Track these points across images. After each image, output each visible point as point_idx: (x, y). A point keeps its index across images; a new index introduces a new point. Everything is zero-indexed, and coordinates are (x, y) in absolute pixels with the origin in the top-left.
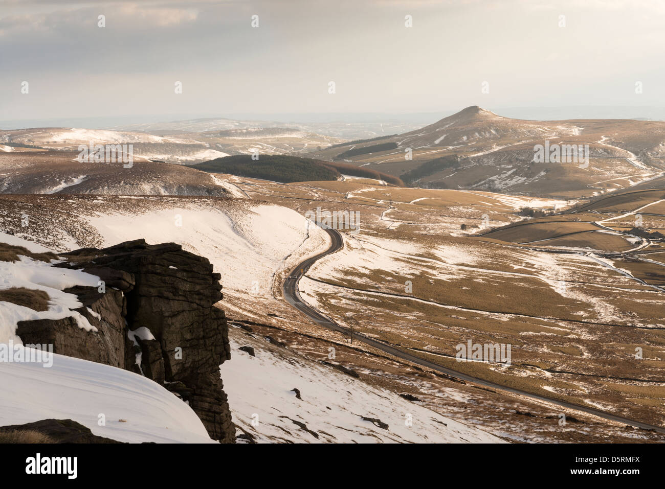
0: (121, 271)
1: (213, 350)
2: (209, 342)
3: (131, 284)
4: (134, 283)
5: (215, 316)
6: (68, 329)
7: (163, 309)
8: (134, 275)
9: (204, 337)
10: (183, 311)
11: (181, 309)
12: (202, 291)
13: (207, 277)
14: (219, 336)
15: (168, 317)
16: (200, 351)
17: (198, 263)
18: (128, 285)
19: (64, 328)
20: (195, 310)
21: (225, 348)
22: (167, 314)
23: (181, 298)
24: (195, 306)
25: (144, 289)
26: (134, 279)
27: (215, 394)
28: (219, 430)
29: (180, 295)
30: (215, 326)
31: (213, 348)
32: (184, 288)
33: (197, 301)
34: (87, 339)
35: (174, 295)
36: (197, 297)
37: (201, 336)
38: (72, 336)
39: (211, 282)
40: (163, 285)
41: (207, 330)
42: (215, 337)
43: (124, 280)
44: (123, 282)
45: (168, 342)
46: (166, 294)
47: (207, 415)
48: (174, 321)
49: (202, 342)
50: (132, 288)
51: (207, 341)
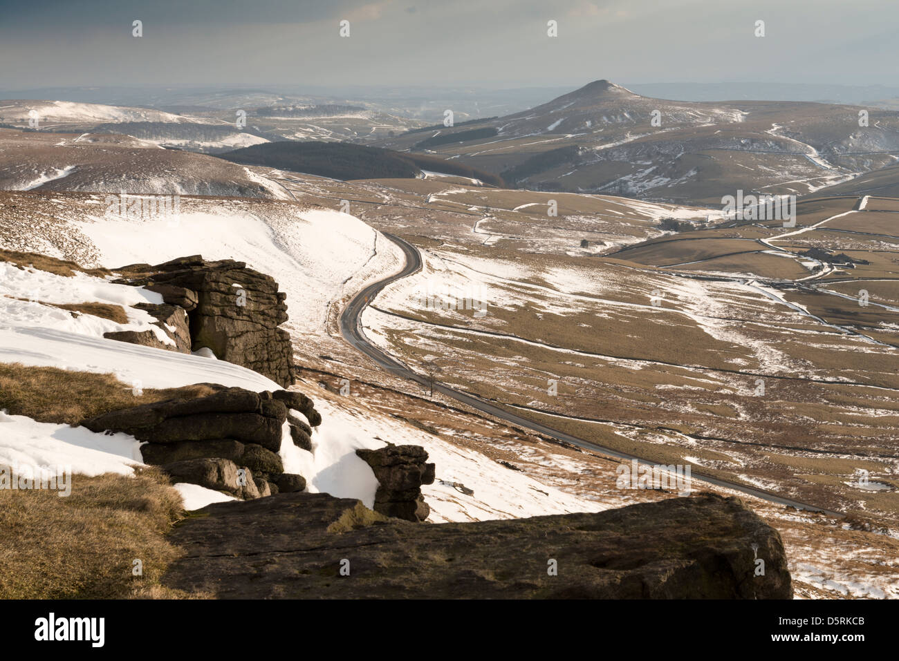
0: (185, 289)
1: (278, 374)
2: (273, 365)
3: (194, 303)
4: (197, 302)
5: (280, 338)
7: (227, 329)
8: (196, 293)
9: (268, 360)
10: (247, 332)
11: (244, 330)
12: (266, 311)
13: (272, 297)
14: (284, 360)
15: (232, 337)
17: (263, 281)
18: (191, 304)
20: (258, 330)
21: (289, 372)
22: (230, 335)
23: (245, 318)
24: (259, 326)
25: (208, 308)
26: (197, 297)
29: (244, 315)
30: (279, 348)
31: (278, 371)
32: (248, 308)
33: (262, 322)
35: (238, 315)
36: (262, 317)
37: (265, 359)
39: (276, 302)
40: (226, 303)
41: (271, 353)
42: (279, 360)
43: (188, 298)
44: (187, 300)
46: (230, 314)
48: (237, 342)
49: (266, 365)
50: (195, 306)
51: (271, 364)
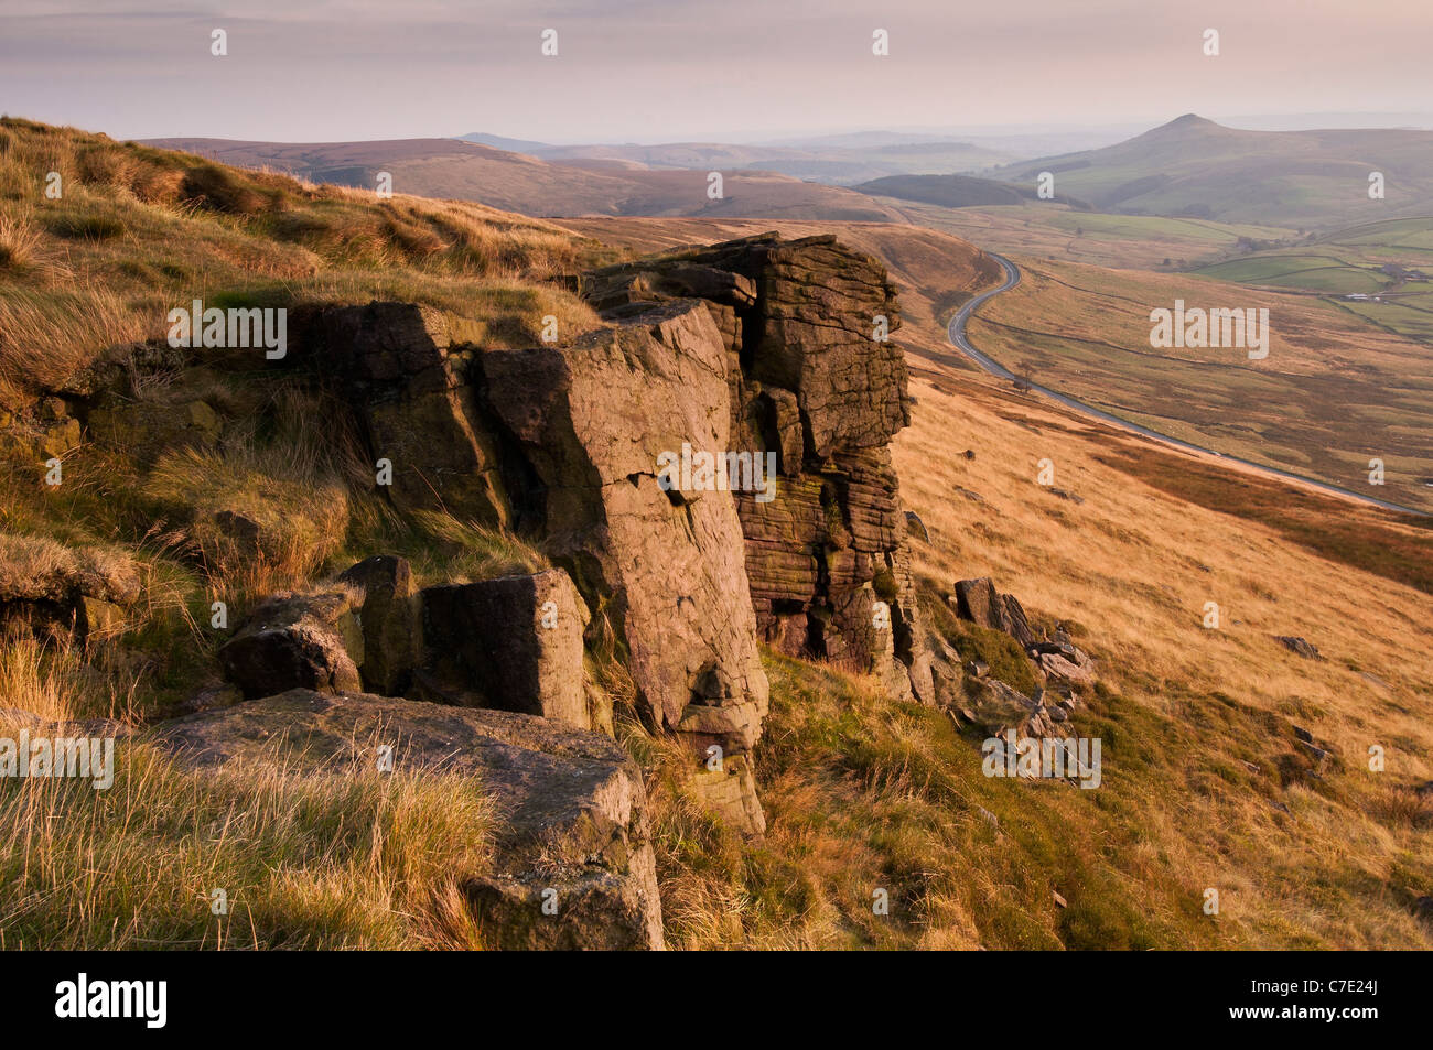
0: (734, 274)
1: (883, 410)
2: (876, 397)
3: (749, 297)
4: (755, 296)
5: (888, 356)
6: (599, 369)
7: (803, 341)
8: (754, 282)
9: (868, 389)
10: (836, 344)
11: (832, 341)
12: (867, 312)
13: (878, 290)
14: (894, 388)
15: (811, 353)
16: (861, 411)
17: (863, 264)
18: (744, 298)
19: (591, 367)
20: (855, 342)
21: (901, 407)
22: (809, 349)
23: (832, 323)
24: (856, 337)
25: (772, 306)
26: (755, 288)
27: (883, 480)
28: (887, 538)
29: (832, 318)
30: (887, 369)
31: (884, 406)
32: (838, 307)
33: (860, 330)
34: (642, 391)
35: (822, 318)
36: (860, 322)
37: (864, 387)
38: (609, 384)
39: (883, 298)
40: (803, 299)
41: (874, 378)
42: (886, 389)
43: (739, 289)
44: (735, 290)
45: (809, 396)
46: (807, 314)
47: (870, 515)
48: (820, 361)
49: (865, 396)
50: (751, 303)
51: (873, 394)
